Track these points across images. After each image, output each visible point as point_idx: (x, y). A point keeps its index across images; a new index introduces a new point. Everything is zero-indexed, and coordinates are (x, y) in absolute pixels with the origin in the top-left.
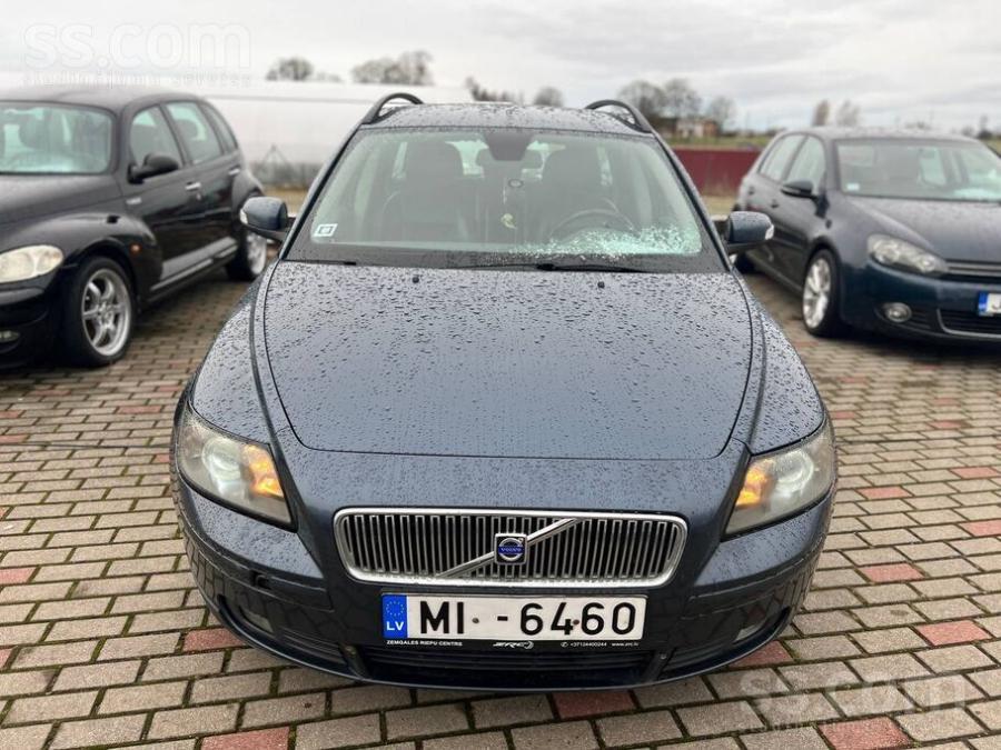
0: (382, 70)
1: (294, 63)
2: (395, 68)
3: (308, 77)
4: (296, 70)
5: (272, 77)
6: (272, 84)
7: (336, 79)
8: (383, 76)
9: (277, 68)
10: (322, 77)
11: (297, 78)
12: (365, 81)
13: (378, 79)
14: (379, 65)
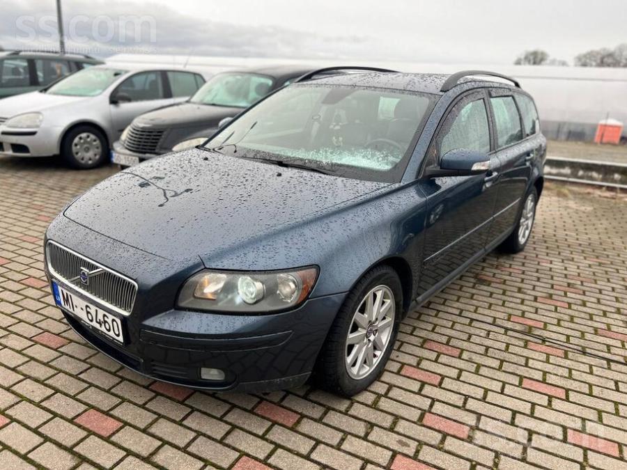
0: (599, 57)
1: (535, 54)
2: (610, 55)
3: (543, 63)
4: (535, 58)
5: (518, 63)
6: (518, 67)
7: (564, 64)
8: (599, 61)
9: (523, 57)
10: (553, 62)
11: (535, 63)
12: (584, 65)
13: (594, 64)
14: (598, 53)
